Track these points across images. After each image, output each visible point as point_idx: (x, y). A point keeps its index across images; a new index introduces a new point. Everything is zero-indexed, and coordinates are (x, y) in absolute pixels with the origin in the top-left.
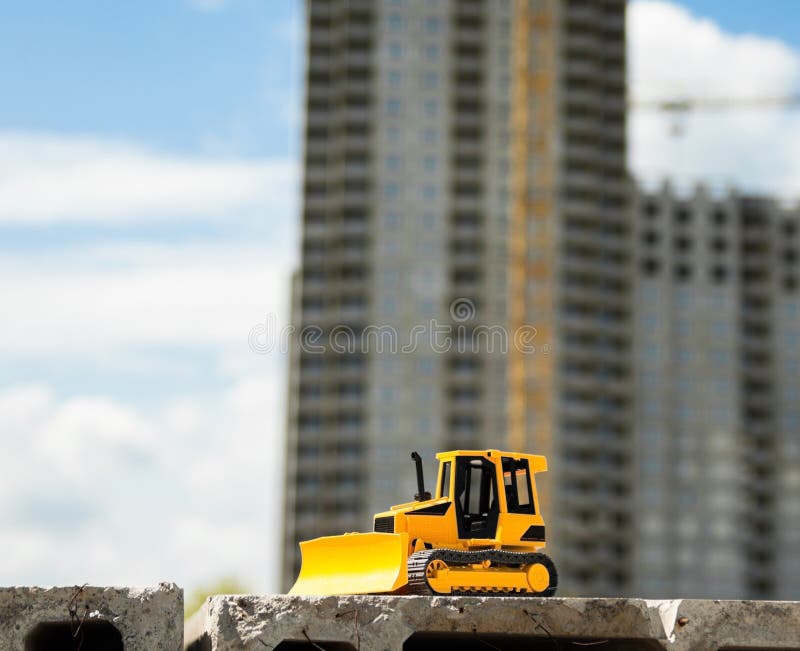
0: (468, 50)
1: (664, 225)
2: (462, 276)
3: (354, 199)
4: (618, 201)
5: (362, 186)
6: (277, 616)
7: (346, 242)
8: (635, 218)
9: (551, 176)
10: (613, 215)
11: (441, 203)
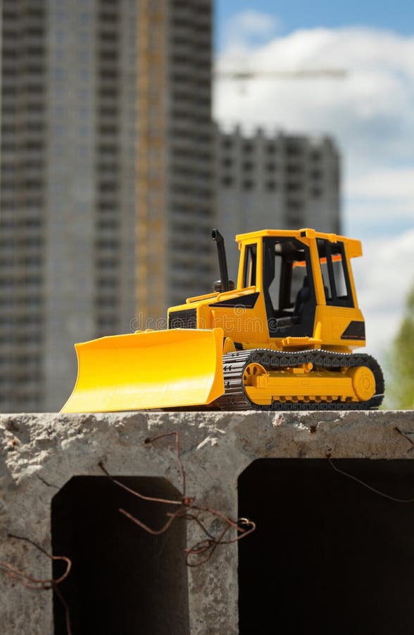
0: (108, 37)
1: (236, 154)
2: (105, 187)
3: (34, 136)
4: (206, 138)
5: (39, 127)
6: (63, 443)
7: (29, 165)
8: (217, 150)
9: (163, 121)
10: (203, 147)
11: (91, 139)
